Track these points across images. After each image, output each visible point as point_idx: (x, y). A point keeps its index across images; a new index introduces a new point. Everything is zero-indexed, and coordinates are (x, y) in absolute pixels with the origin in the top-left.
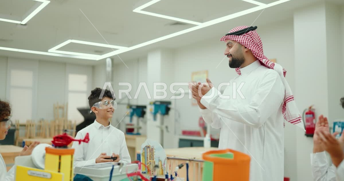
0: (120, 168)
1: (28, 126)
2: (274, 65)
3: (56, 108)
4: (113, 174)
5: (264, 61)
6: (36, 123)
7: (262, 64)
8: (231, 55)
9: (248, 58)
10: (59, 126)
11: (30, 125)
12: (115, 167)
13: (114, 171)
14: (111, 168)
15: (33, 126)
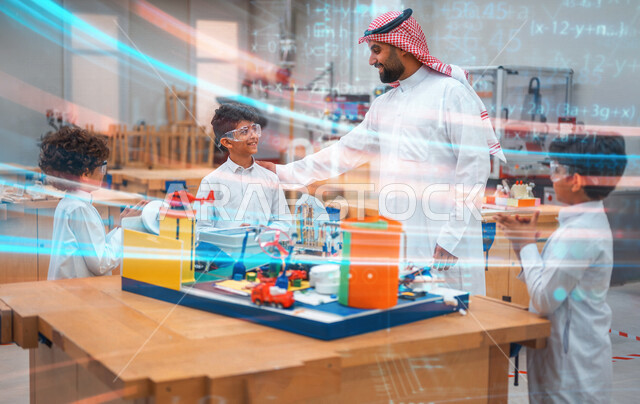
0: (255, 236)
1: (112, 138)
2: (450, 69)
3: (171, 98)
4: (247, 245)
5: (434, 65)
6: (130, 131)
7: (431, 70)
8: (381, 64)
9: (408, 65)
10: (178, 138)
11: (118, 136)
12: (250, 234)
13: (249, 239)
14: (244, 235)
15: (123, 137)
